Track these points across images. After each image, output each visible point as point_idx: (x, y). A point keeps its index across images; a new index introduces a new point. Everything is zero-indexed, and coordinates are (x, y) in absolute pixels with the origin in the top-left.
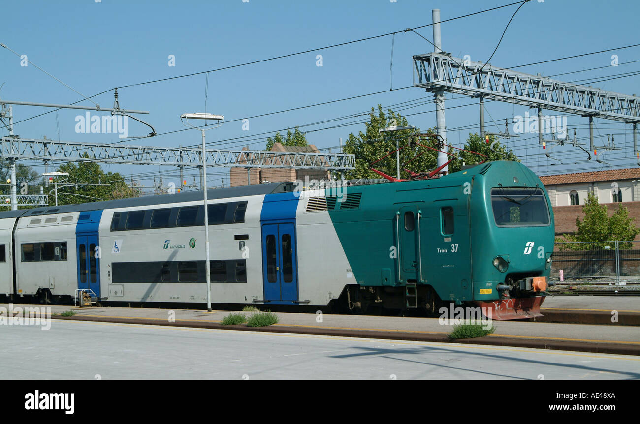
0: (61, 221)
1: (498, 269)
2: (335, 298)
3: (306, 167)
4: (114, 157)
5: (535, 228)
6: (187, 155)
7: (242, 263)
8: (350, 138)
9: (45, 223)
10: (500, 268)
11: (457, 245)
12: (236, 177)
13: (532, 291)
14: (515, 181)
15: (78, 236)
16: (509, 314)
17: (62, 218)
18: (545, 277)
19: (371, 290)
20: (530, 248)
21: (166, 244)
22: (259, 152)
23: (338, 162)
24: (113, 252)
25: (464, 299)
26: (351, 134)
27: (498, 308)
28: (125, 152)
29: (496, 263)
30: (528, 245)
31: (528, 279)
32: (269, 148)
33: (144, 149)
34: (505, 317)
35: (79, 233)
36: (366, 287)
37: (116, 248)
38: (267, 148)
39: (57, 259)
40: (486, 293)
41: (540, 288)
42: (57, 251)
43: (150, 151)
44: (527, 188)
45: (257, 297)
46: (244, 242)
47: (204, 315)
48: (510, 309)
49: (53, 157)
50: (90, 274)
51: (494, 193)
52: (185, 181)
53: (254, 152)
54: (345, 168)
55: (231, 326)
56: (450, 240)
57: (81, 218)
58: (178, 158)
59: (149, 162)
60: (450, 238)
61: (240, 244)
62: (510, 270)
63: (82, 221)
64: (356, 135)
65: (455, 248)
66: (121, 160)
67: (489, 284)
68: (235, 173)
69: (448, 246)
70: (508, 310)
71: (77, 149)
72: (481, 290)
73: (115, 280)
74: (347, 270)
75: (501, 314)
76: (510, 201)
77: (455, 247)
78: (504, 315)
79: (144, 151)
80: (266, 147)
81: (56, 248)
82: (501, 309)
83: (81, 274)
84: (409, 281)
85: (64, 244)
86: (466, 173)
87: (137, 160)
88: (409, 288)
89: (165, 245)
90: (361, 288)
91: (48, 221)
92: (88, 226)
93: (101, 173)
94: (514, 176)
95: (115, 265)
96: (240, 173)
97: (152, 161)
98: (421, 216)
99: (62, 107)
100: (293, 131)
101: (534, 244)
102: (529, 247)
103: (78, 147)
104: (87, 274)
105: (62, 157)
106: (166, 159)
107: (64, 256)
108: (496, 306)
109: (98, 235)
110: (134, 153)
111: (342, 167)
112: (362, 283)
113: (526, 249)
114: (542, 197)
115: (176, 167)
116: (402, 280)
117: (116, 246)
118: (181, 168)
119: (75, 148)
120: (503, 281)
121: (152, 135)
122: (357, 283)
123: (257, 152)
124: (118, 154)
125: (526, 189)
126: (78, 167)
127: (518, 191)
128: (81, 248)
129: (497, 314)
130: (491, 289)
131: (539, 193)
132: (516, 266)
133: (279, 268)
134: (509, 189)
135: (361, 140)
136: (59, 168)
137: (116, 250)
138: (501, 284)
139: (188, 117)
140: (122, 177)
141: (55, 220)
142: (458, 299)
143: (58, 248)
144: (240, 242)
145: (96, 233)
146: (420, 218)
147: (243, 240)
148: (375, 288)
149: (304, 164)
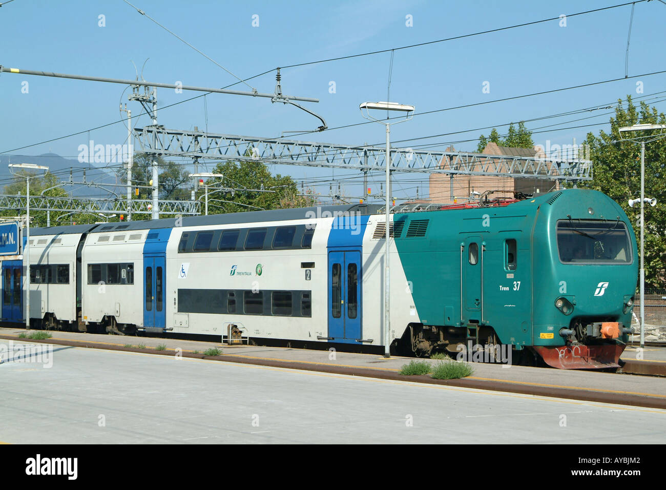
0: (129, 239)
1: (562, 312)
2: (398, 338)
3: (527, 175)
4: (281, 157)
5: (611, 266)
6: (374, 155)
7: (307, 294)
8: (588, 138)
9: (114, 240)
10: (565, 310)
11: (519, 282)
12: (437, 185)
13: (600, 337)
14: (590, 212)
15: (145, 257)
16: (575, 362)
17: (131, 235)
18: (617, 323)
19: (434, 330)
20: (603, 290)
21: (233, 269)
22: (467, 154)
23: (570, 170)
24: (180, 277)
25: (524, 343)
26: (590, 134)
27: (562, 356)
28: (295, 150)
29: (560, 304)
30: (600, 285)
31: (596, 324)
32: (481, 150)
33: (320, 146)
34: (570, 365)
35: (147, 254)
36: (429, 326)
37: (183, 272)
38: (479, 150)
39: (123, 282)
40: (547, 338)
41: (611, 335)
42: (124, 274)
43: (326, 149)
44: (605, 220)
45: (321, 334)
46: (310, 271)
47: (380, 362)
48: (577, 358)
49: (204, 155)
50: (155, 301)
51: (561, 225)
52: (369, 189)
53: (460, 154)
54: (578, 178)
55: (412, 377)
56: (513, 277)
57: (150, 236)
58: (363, 160)
59: (326, 163)
60: (513, 275)
61: (306, 272)
62: (575, 313)
63: (150, 240)
64: (596, 134)
65: (517, 286)
66: (290, 160)
67: (551, 328)
68: (436, 181)
69: (510, 283)
70: (574, 358)
71: (235, 145)
72: (541, 334)
73: (181, 310)
74: (411, 307)
75: (566, 363)
76: (582, 235)
77: (518, 284)
78: (569, 363)
79: (319, 149)
80: (477, 148)
81: (123, 270)
82: (566, 357)
83: (147, 301)
84: (472, 321)
85: (131, 266)
86: (533, 201)
87: (310, 161)
88: (470, 330)
89: (232, 271)
90: (424, 327)
91: (116, 238)
92: (155, 246)
93: (267, 176)
94: (589, 207)
95: (181, 292)
96: (442, 181)
97: (328, 162)
98: (485, 249)
99: (212, 92)
100: (516, 128)
101: (608, 285)
102: (601, 288)
103: (237, 142)
104: (153, 301)
105: (215, 153)
106: (347, 161)
107: (130, 280)
108: (560, 353)
109: (165, 257)
110: (306, 151)
111: (574, 177)
112: (425, 322)
113: (598, 290)
114: (625, 231)
115: (359, 171)
116: (464, 320)
117: (183, 270)
118: (365, 173)
119: (232, 143)
120: (568, 326)
121: (322, 129)
122: (420, 322)
123: (463, 154)
124: (286, 152)
125: (604, 222)
126: (239, 167)
127: (593, 224)
128: (148, 271)
129: (561, 362)
130: (553, 334)
131: (622, 227)
132: (583, 308)
133: (344, 302)
134: (581, 221)
135: (603, 141)
136: (216, 168)
137: (183, 274)
138: (565, 328)
139: (369, 107)
140: (294, 181)
141: (123, 237)
142: (518, 344)
143: (125, 270)
144: (306, 270)
145: (162, 255)
146: (484, 250)
147: (310, 269)
148: (438, 327)
149: (524, 171)
